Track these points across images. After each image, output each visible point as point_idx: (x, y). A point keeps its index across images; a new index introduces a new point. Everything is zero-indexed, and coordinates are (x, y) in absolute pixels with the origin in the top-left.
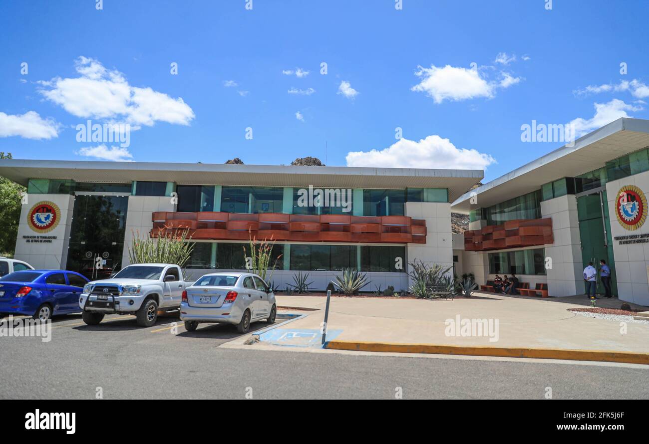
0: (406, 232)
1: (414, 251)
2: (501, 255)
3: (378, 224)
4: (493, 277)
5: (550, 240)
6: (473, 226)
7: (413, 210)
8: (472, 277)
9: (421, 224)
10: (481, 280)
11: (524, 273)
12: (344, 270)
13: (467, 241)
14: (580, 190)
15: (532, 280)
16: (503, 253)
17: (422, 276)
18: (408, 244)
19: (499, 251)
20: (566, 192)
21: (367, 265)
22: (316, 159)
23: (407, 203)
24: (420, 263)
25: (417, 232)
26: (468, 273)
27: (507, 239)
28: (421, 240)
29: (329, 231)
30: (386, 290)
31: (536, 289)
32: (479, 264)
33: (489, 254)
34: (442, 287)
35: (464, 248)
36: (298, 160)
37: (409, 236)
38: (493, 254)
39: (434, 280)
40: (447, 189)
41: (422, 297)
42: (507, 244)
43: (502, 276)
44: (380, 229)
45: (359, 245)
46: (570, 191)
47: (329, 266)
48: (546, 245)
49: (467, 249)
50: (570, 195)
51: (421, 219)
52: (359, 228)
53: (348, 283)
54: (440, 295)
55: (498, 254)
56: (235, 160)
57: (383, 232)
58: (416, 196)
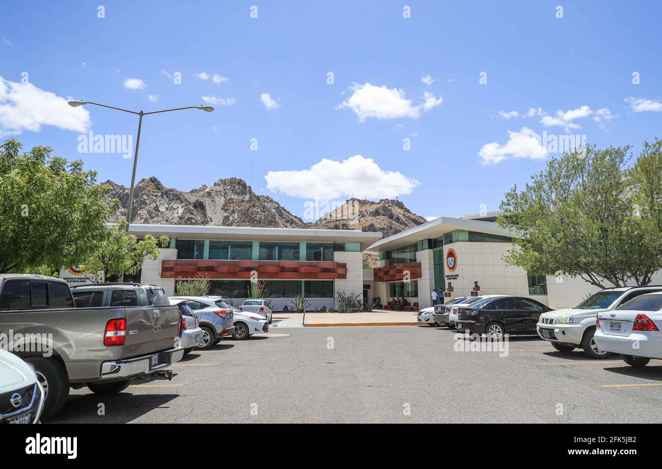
0: (334, 272)
1: (339, 284)
2: (396, 284)
3: (316, 266)
4: (391, 299)
5: (420, 276)
6: (380, 264)
7: (339, 257)
8: (379, 299)
9: (344, 266)
10: (384, 302)
11: (409, 297)
12: (297, 297)
13: (375, 275)
14: (435, 247)
15: (412, 300)
16: (398, 283)
17: (343, 299)
18: (336, 279)
19: (395, 281)
20: (428, 247)
21: (308, 293)
22: (241, 180)
23: (335, 252)
24: (342, 292)
25: (340, 271)
26: (377, 297)
27: (397, 275)
28: (343, 276)
29: (284, 272)
30: (321, 309)
31: (414, 306)
32: (383, 291)
33: (390, 283)
34: (354, 306)
35: (373, 279)
36: (221, 181)
37: (336, 274)
38: (393, 283)
39: (351, 301)
40: (361, 243)
41: (343, 312)
42: (397, 278)
43: (396, 299)
44: (318, 270)
45: (303, 280)
46: (430, 247)
47: (284, 294)
48: (418, 279)
49: (375, 280)
50: (429, 250)
51: (343, 262)
52: (303, 270)
53: (299, 305)
54: (353, 310)
55: (395, 283)
56: (151, 179)
57: (320, 272)
58: (340, 247)
